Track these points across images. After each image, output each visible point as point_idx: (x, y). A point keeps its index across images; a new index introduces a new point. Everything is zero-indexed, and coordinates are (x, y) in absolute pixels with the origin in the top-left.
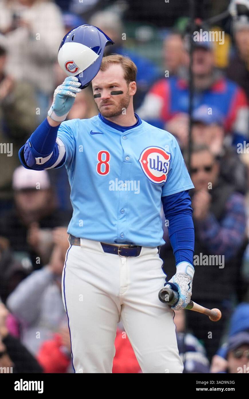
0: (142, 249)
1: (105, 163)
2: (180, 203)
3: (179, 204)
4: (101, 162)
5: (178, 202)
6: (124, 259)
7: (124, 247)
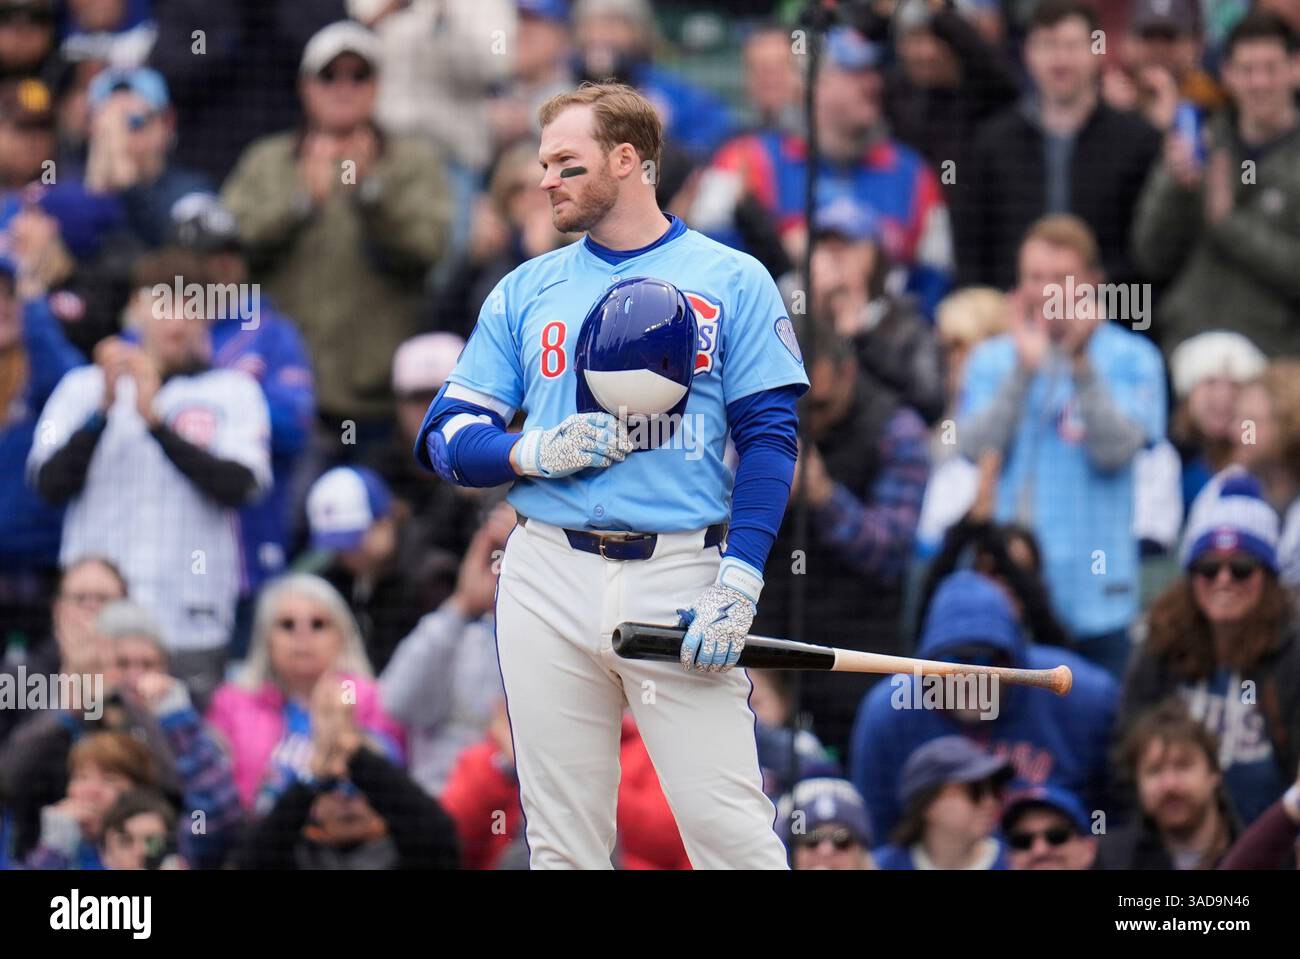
0: (660, 538)
1: (556, 348)
2: (752, 421)
3: (748, 423)
4: (548, 348)
5: (745, 419)
6: (613, 566)
7: (614, 539)
